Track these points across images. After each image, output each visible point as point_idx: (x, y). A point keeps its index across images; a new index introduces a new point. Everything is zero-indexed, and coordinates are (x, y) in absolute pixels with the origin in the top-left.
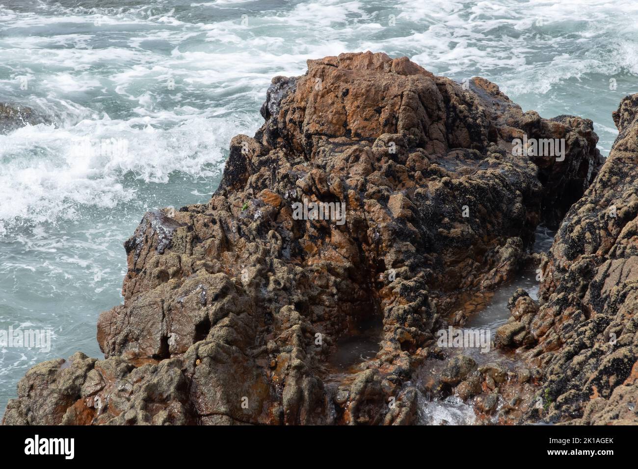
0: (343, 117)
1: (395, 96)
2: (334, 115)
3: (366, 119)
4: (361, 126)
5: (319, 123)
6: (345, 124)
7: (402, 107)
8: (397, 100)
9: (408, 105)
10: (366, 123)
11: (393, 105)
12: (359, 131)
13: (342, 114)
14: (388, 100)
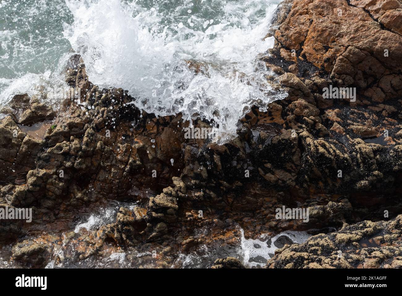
0: (302, 38)
1: (343, 46)
2: (295, 33)
3: (314, 49)
4: (310, 52)
5: (282, 33)
6: (302, 44)
7: (341, 57)
8: (343, 49)
9: (347, 57)
10: (314, 52)
11: (337, 51)
12: (307, 55)
13: (303, 35)
14: (336, 45)
